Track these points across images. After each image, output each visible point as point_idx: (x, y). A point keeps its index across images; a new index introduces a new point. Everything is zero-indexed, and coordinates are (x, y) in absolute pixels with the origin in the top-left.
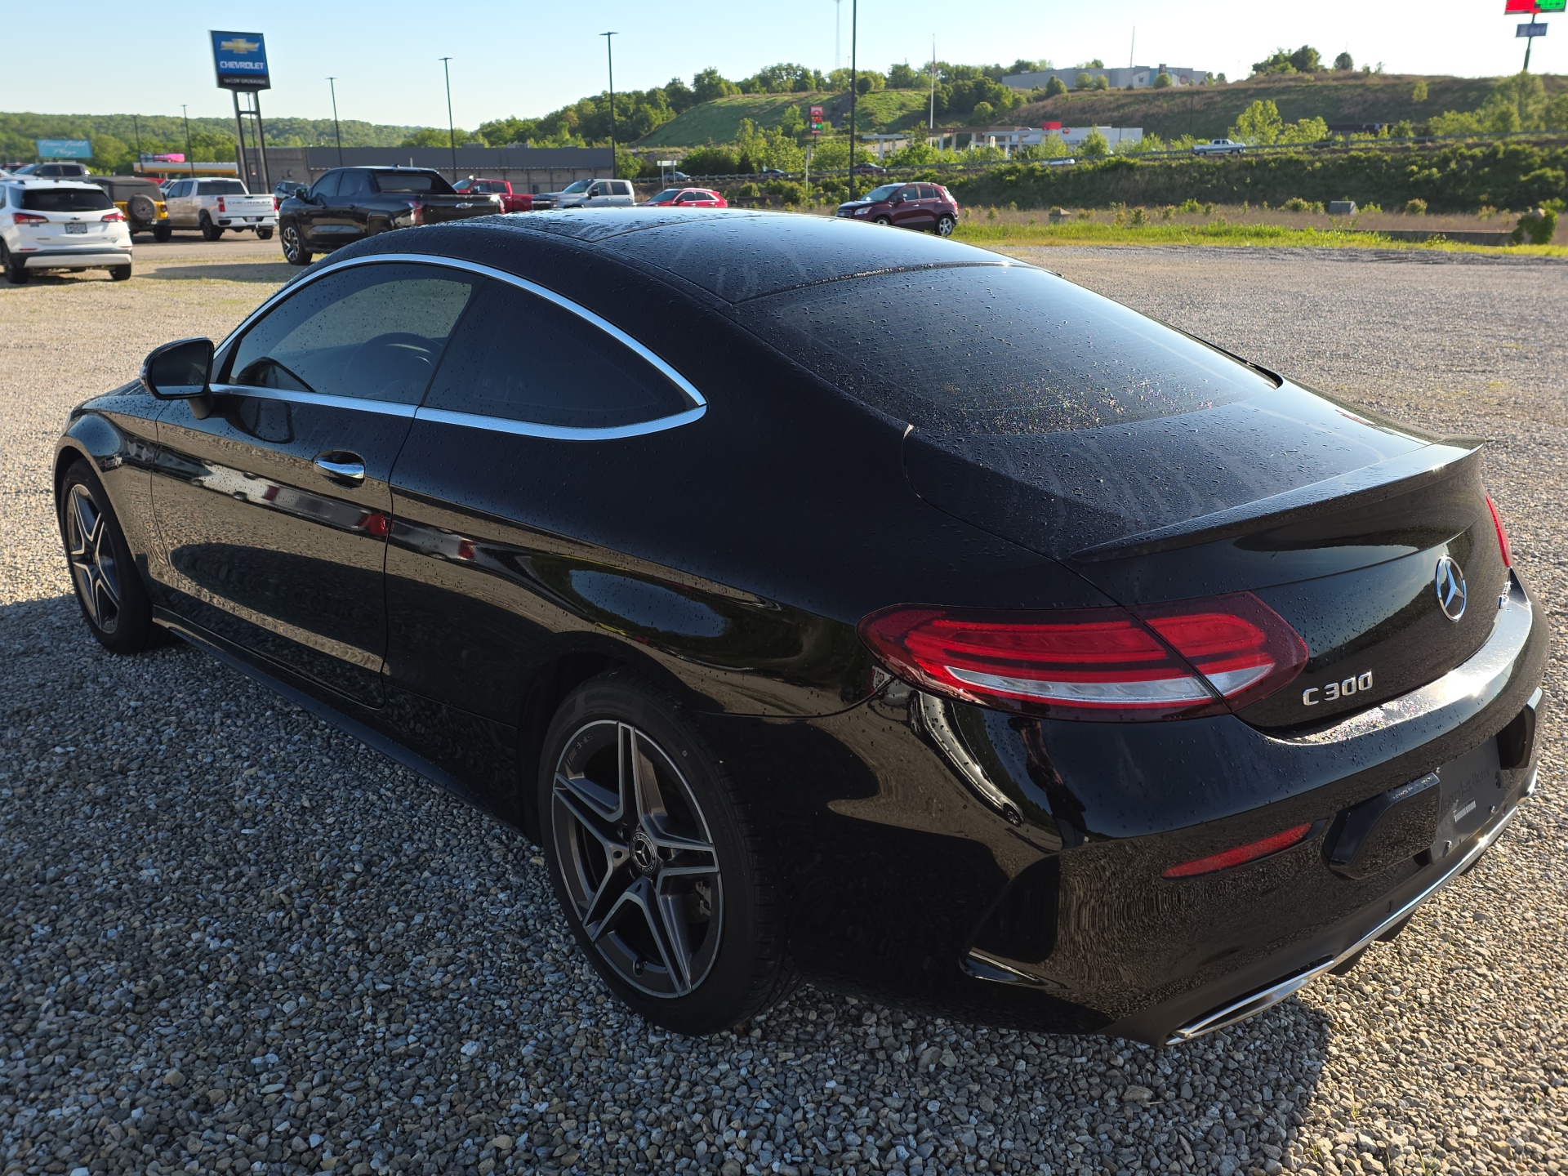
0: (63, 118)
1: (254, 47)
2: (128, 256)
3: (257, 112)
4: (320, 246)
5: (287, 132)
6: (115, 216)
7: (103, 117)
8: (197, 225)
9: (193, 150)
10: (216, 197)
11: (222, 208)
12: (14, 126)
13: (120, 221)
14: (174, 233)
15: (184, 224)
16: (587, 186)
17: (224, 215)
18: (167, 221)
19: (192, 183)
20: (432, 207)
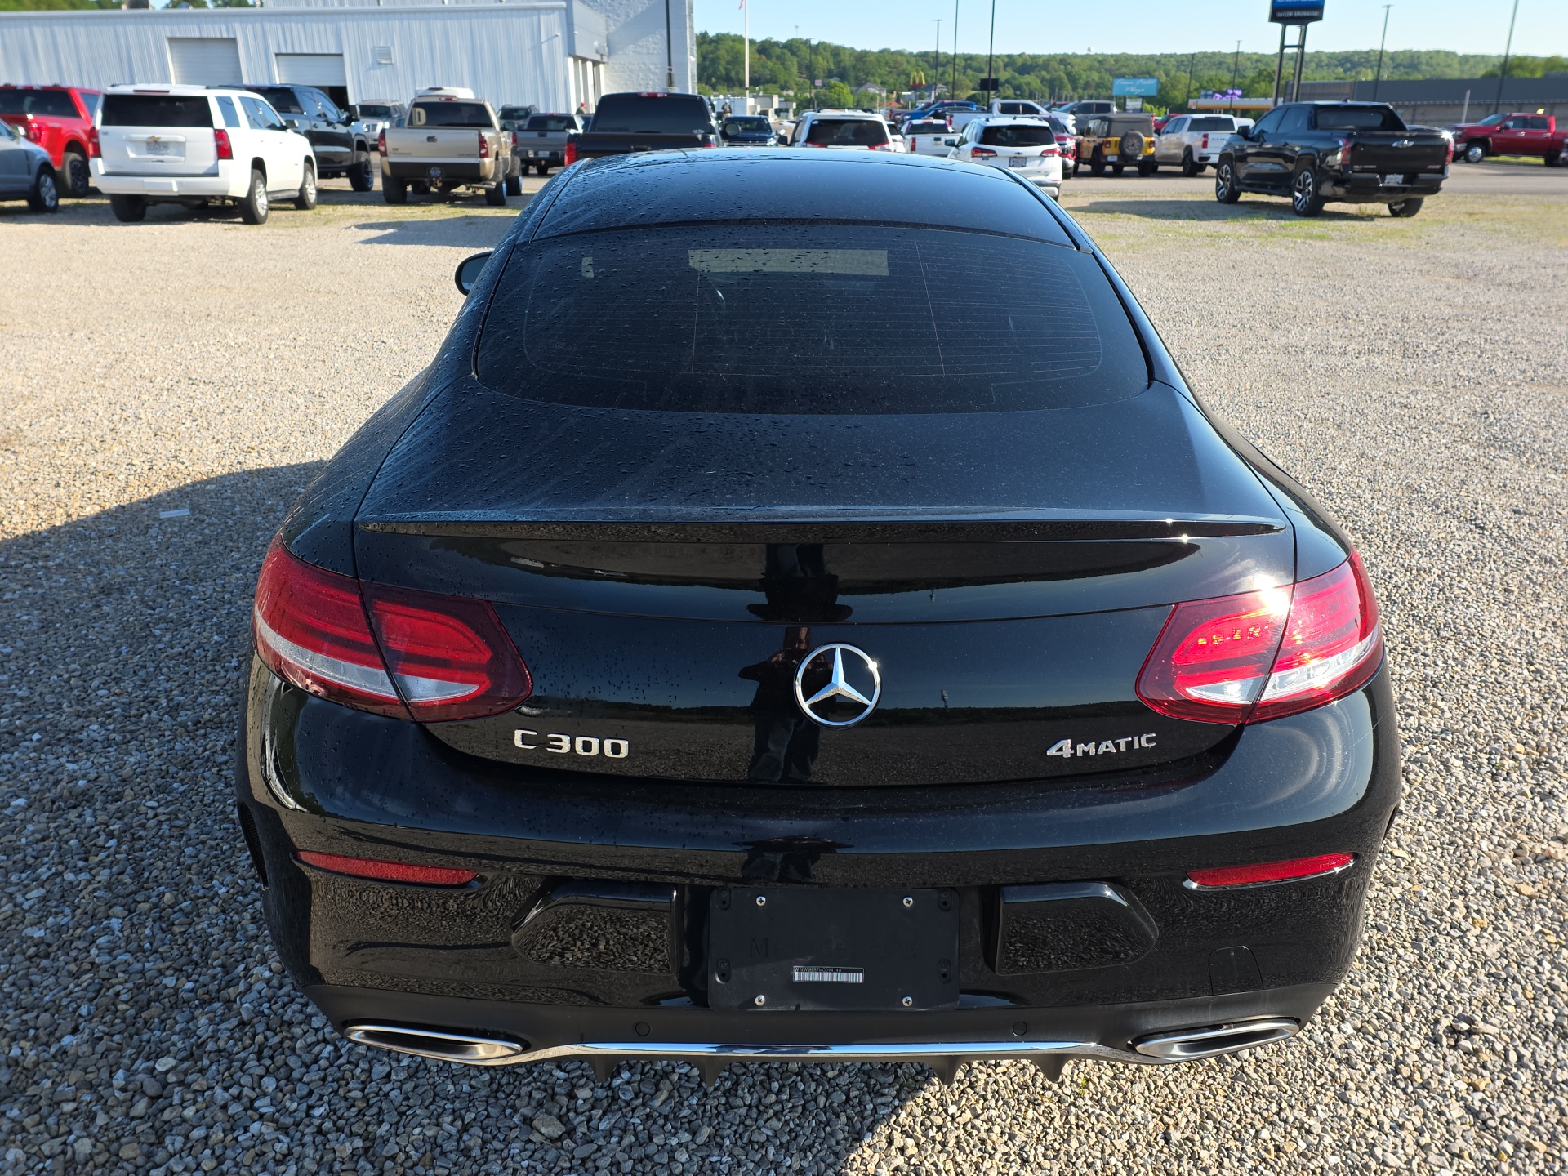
0: (1151, 58)
2: (1055, 189)
3: (1301, 46)
4: (1248, 185)
5: (1360, 64)
6: (1053, 152)
7: (1186, 55)
8: (1180, 161)
9: (1256, 85)
10: (1203, 133)
11: (1205, 145)
12: (1107, 67)
13: (1057, 156)
14: (1161, 168)
15: (1169, 160)
17: (1205, 151)
18: (1153, 156)
19: (1186, 119)
20: (1363, 145)
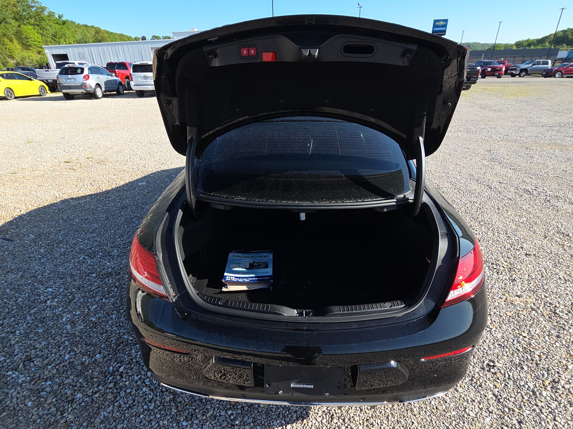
1: (445, 23)
16: (532, 62)
